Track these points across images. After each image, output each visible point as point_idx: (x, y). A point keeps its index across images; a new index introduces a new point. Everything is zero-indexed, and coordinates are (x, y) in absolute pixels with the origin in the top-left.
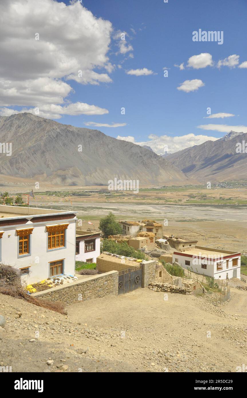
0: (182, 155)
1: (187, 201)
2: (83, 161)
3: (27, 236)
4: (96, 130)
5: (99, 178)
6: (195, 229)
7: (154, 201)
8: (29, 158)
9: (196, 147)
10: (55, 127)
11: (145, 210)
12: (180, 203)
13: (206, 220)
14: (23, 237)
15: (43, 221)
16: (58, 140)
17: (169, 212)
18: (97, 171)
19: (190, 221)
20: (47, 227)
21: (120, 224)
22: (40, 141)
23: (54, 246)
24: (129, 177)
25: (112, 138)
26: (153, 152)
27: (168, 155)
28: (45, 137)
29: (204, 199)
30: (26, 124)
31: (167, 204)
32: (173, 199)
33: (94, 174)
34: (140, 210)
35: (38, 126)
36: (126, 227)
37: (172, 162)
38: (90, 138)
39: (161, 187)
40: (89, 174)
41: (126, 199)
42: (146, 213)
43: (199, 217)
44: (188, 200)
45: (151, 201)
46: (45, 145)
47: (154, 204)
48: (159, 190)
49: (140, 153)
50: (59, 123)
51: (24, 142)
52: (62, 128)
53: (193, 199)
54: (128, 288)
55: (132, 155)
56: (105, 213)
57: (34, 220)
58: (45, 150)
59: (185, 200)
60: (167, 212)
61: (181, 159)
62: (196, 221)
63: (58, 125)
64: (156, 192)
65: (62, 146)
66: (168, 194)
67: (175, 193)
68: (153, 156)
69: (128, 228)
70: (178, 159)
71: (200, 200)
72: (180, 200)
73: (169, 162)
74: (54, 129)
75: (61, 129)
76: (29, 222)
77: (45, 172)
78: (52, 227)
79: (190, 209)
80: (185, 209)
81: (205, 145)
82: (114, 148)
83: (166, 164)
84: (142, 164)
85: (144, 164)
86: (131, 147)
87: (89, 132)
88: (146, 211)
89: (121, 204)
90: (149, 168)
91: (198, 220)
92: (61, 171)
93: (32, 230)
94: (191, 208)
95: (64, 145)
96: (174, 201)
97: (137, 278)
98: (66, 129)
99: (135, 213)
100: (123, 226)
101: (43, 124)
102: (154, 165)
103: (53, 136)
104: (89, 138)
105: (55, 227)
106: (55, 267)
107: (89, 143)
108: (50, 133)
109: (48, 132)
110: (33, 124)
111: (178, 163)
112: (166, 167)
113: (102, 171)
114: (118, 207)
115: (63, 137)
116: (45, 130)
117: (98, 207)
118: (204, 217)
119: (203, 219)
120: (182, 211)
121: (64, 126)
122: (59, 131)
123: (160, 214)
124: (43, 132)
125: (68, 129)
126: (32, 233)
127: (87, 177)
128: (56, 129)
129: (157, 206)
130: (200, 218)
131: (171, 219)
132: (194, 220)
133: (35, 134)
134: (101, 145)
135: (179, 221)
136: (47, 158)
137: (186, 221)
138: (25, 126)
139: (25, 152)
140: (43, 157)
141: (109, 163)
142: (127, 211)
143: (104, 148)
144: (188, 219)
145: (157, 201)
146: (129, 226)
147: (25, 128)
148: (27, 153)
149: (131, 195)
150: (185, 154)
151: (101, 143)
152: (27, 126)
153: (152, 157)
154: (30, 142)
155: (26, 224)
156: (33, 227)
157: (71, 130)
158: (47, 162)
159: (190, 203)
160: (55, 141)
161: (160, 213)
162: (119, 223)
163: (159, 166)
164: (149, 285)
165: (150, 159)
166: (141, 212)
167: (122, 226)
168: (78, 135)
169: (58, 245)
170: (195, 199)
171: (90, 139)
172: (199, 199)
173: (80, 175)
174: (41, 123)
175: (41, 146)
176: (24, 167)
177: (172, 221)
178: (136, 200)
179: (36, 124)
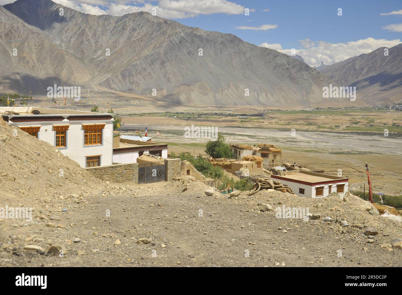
0: (343, 67)
1: (347, 128)
2: (213, 74)
3: (64, 132)
4: (231, 34)
5: (232, 96)
6: (353, 164)
7: (303, 127)
8: (145, 69)
9: (363, 56)
10: (178, 30)
11: (289, 138)
12: (337, 130)
13: (371, 153)
14: (60, 132)
15: (79, 120)
16: (182, 47)
17: (321, 141)
18: (229, 87)
19: (349, 153)
20: (83, 126)
21: (231, 148)
22: (159, 49)
23: (91, 143)
24: (272, 95)
25: (250, 44)
26: (304, 63)
27: (324, 67)
28: (165, 44)
29: (371, 126)
30: (142, 26)
31: (319, 131)
32: (327, 124)
33: (226, 91)
34: (283, 138)
35: (157, 29)
36: (237, 151)
37: (330, 77)
38: (223, 44)
39: (313, 109)
40: (220, 91)
41: (266, 123)
42: (291, 141)
43: (361, 148)
44: (349, 127)
45: (299, 127)
46: (166, 53)
47: (302, 131)
48: (310, 112)
49: (287, 65)
50: (183, 25)
51: (139, 49)
52: (188, 31)
53: (356, 125)
54: (149, 179)
55: (276, 67)
56: (238, 141)
57: (70, 118)
58: (165, 60)
59: (344, 127)
60: (319, 142)
61: (342, 72)
62: (357, 154)
63: (182, 27)
64: (307, 115)
65: (186, 55)
66: (322, 118)
67: (331, 117)
68: (304, 68)
69: (240, 152)
70: (338, 72)
71: (365, 127)
72: (337, 126)
73: (325, 76)
74: (177, 33)
75: (186, 33)
76: (66, 120)
77: (165, 87)
78: (88, 126)
79: (350, 138)
80: (343, 138)
81: (377, 53)
82: (253, 57)
83: (321, 79)
84: (289, 78)
85: (292, 79)
86: (276, 57)
87: (222, 37)
88: (291, 140)
89: (259, 130)
90: (298, 84)
91: (360, 153)
92: (185, 86)
93: (68, 127)
94: (352, 137)
95: (189, 53)
96: (329, 128)
97: (159, 172)
98: (192, 32)
99: (276, 141)
100: (235, 150)
101: (163, 27)
102: (305, 80)
103: (175, 42)
104: (221, 44)
105: (92, 126)
106: (91, 162)
107: (221, 51)
108: (172, 38)
109: (169, 37)
110: (150, 27)
111: (337, 77)
112: (321, 83)
113: (237, 88)
114: (255, 134)
115: (188, 43)
116: (165, 34)
117: (230, 132)
118: (368, 149)
119: (367, 151)
120: (338, 141)
121: (189, 29)
122: (183, 35)
123: (310, 144)
124: (163, 37)
125: (195, 32)
126: (68, 130)
127: (217, 95)
128: (180, 33)
129: (306, 134)
130: (363, 150)
131: (323, 150)
132: (354, 152)
133: (153, 38)
134: (237, 54)
135: (334, 154)
136: (167, 69)
137: (343, 154)
138: (141, 28)
139: (140, 63)
140: (162, 69)
141: (245, 77)
142: (267, 138)
143: (240, 58)
144: (346, 151)
145: (306, 127)
146: (240, 150)
147: (141, 32)
148: (143, 63)
149: (273, 118)
150: (347, 66)
151: (237, 50)
152: (144, 28)
153: (302, 69)
154: (147, 50)
155: (63, 121)
156: (69, 125)
157: (198, 34)
158: (167, 75)
159: (350, 130)
160: (177, 48)
161: (309, 142)
162: (230, 146)
163: (312, 82)
164: (173, 179)
165: (300, 72)
166: (284, 140)
167: (233, 151)
168: (207, 40)
169: (95, 142)
170: (358, 126)
171: (222, 46)
172: (363, 125)
173: (209, 93)
174: (160, 25)
175: (160, 55)
176: (139, 81)
177: (325, 153)
178: (279, 125)
179: (154, 26)
